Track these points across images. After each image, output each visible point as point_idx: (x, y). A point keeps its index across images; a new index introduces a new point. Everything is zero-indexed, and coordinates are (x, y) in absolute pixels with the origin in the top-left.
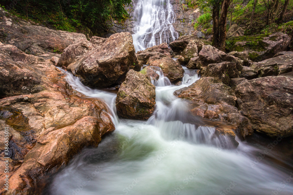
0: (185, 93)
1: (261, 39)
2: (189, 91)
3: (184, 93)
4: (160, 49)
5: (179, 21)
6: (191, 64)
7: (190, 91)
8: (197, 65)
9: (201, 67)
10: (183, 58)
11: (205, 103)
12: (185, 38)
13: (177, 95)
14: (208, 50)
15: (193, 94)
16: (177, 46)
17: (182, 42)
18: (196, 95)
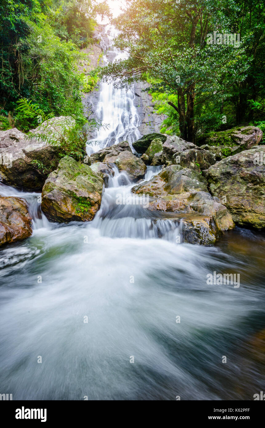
0: (145, 188)
1: (232, 135)
2: (149, 185)
3: (143, 187)
4: (121, 148)
5: (144, 124)
6: (155, 161)
7: (151, 184)
8: (162, 160)
9: (167, 161)
10: (147, 156)
11: (169, 195)
12: (149, 137)
13: (135, 191)
14: (174, 141)
15: (154, 188)
16: (142, 147)
17: (147, 141)
18: (158, 188)
